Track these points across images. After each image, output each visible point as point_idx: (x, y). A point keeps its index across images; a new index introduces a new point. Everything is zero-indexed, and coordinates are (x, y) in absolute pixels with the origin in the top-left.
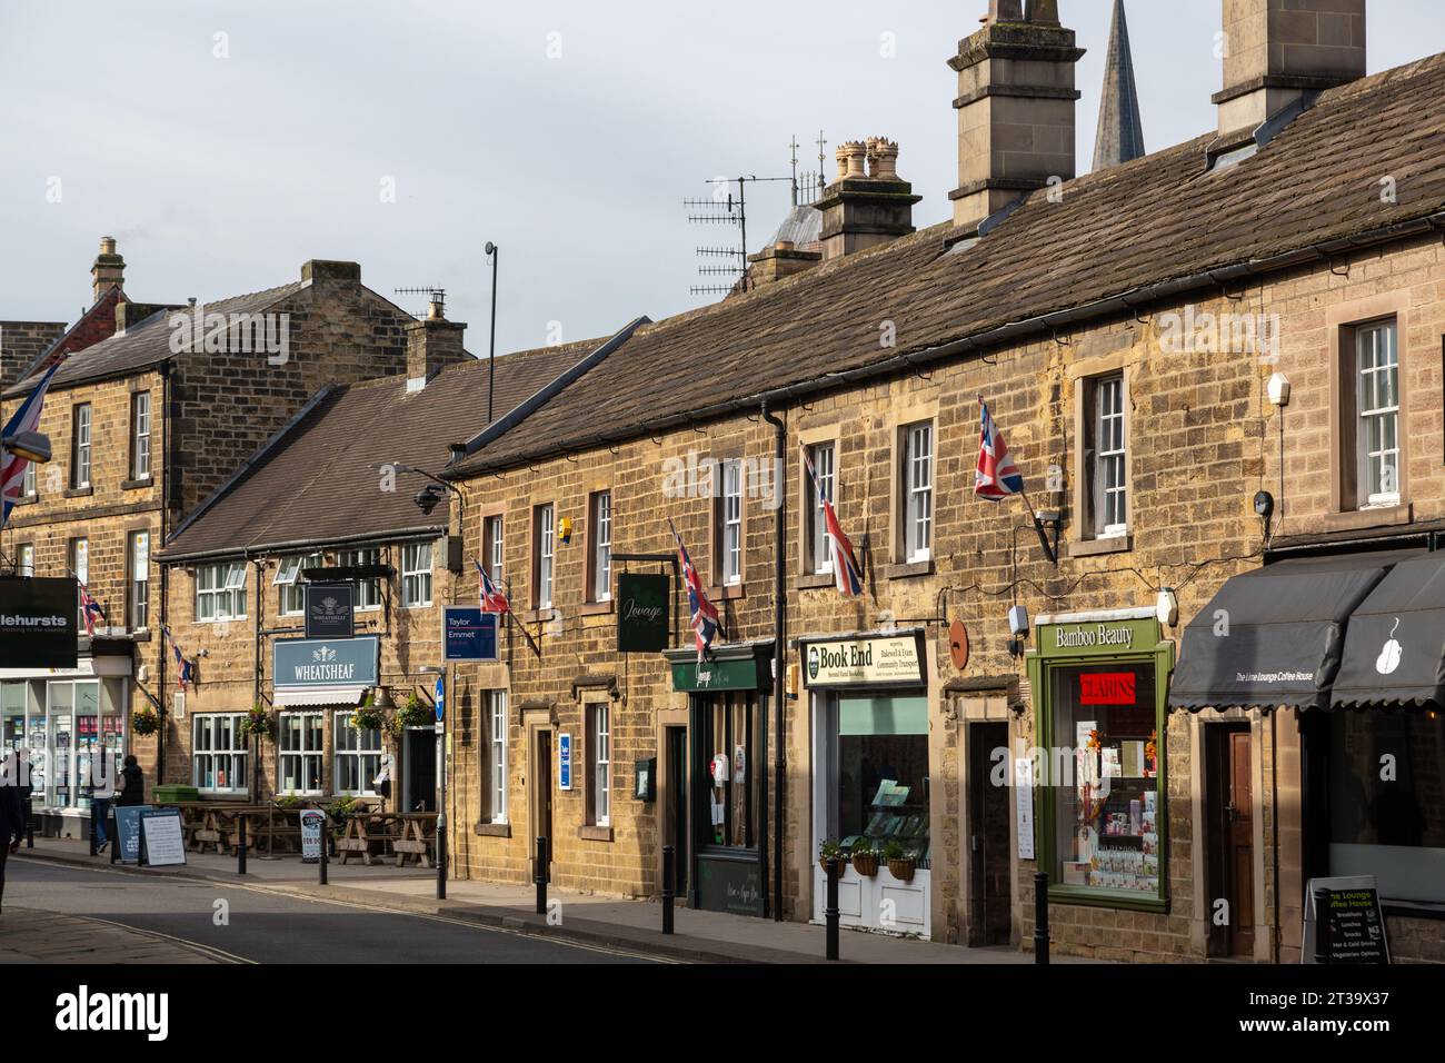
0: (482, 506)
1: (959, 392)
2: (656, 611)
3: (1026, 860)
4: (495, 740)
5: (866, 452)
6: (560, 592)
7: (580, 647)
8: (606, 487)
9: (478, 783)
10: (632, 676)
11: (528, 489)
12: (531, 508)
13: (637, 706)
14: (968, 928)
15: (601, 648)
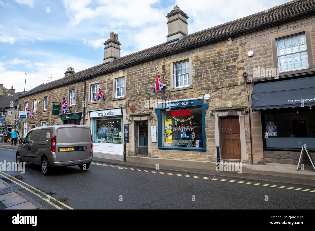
0: (24, 101)
1: (132, 71)
2: (58, 110)
3: (153, 142)
4: (24, 128)
5: (106, 84)
6: (38, 109)
7: (41, 116)
8: (47, 96)
9: (22, 133)
10: (51, 119)
11: (33, 98)
12: (33, 100)
13: (52, 122)
14: (134, 153)
15: (45, 116)
